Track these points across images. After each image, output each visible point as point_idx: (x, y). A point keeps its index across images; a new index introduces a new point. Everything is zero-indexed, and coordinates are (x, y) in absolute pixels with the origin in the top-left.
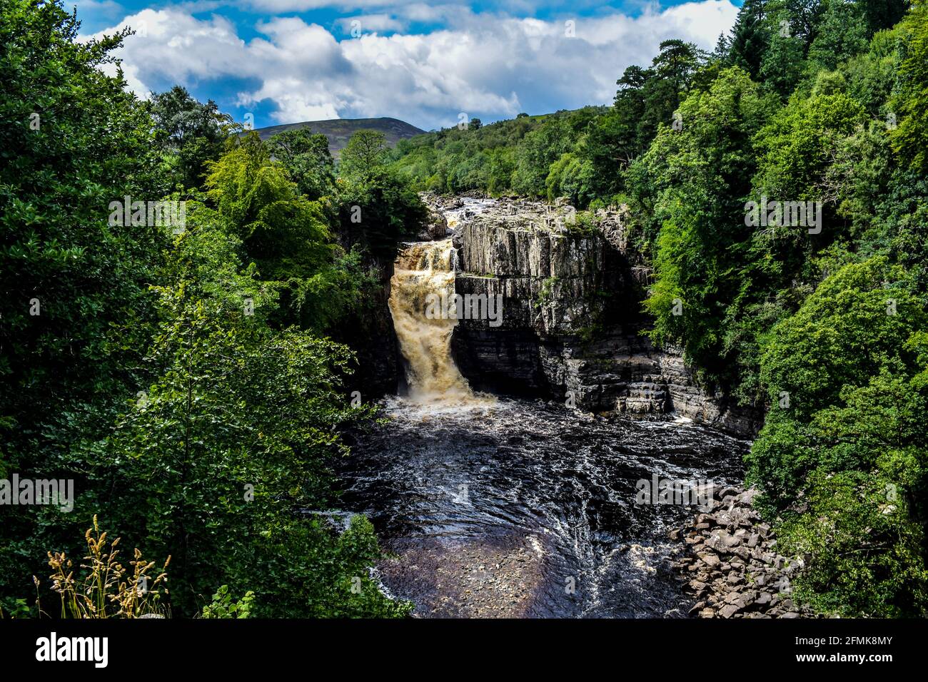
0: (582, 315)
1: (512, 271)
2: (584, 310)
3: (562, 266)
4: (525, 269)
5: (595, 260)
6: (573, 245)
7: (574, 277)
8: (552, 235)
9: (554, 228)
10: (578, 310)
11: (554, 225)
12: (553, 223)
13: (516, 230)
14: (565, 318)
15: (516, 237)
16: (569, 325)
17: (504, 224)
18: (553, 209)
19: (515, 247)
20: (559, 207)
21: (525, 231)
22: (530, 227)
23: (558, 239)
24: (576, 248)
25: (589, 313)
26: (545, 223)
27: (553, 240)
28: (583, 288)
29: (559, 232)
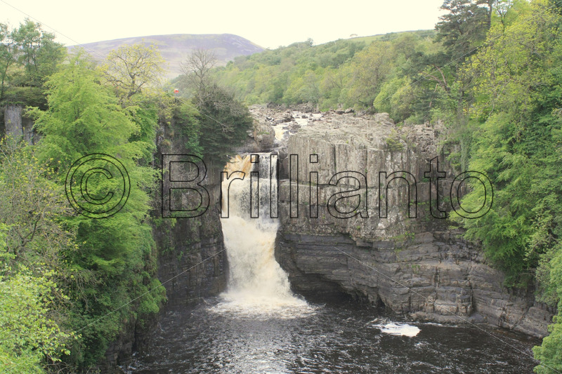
0: (396, 223)
2: (397, 219)
6: (389, 158)
8: (370, 148)
9: (372, 142)
10: (392, 218)
11: (372, 139)
12: (371, 137)
13: (337, 142)
14: (379, 225)
15: (337, 149)
16: (383, 232)
17: (326, 137)
18: (373, 125)
19: (335, 157)
20: (378, 123)
21: (345, 144)
22: (349, 140)
23: (375, 152)
24: (392, 160)
25: (402, 221)
26: (364, 137)
27: (370, 152)
28: (397, 198)
29: (376, 145)
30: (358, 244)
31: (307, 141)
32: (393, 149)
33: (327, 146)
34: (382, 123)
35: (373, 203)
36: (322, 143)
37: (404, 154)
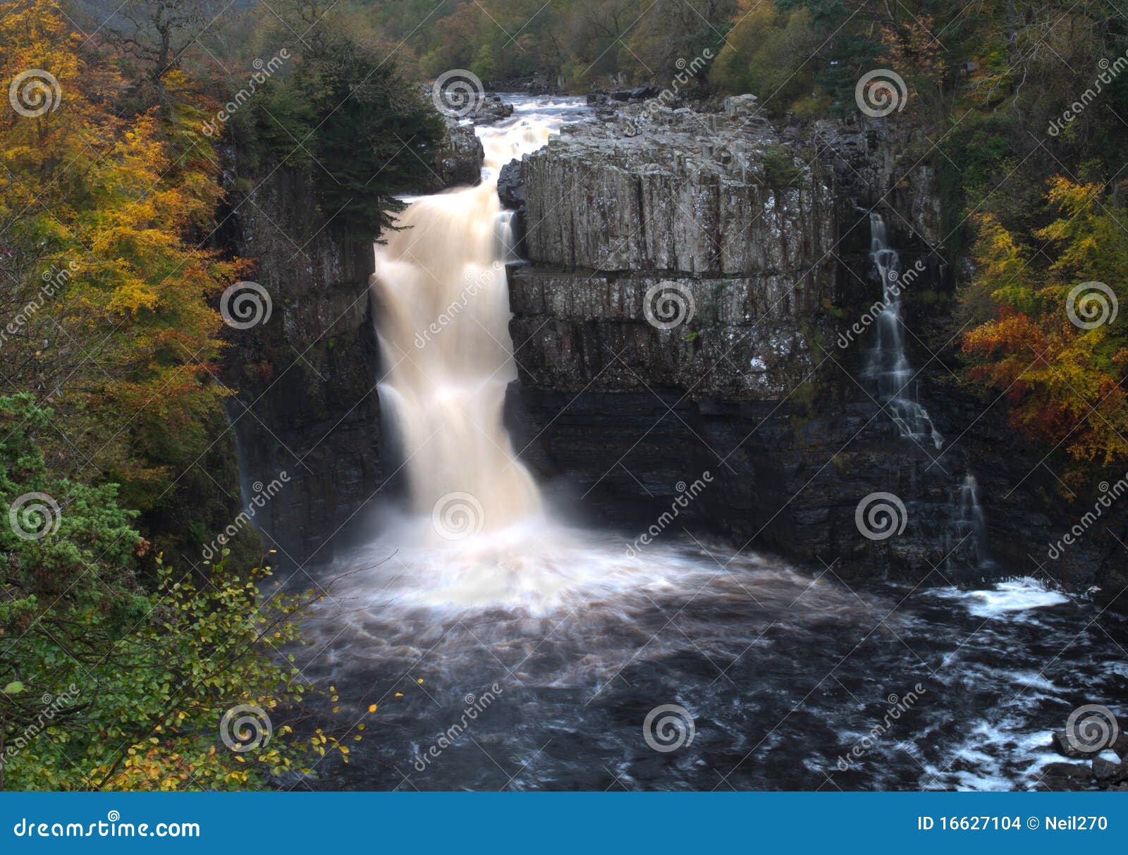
0: (791, 356)
1: (636, 261)
2: (794, 345)
3: (748, 249)
4: (664, 257)
5: (818, 236)
6: (772, 203)
7: (774, 272)
8: (726, 182)
9: (729, 166)
10: (781, 345)
11: (727, 160)
12: (724, 155)
13: (644, 170)
14: (754, 362)
15: (646, 187)
16: (763, 379)
17: (617, 158)
18: (721, 124)
19: (641, 208)
20: (734, 119)
21: (665, 173)
22: (674, 164)
23: (738, 191)
24: (777, 208)
25: (806, 351)
26: (706, 153)
27: (727, 191)
28: (792, 297)
29: (739, 174)
30: (703, 409)
31: (571, 169)
32: (780, 182)
33: (621, 180)
34: (743, 118)
35: (734, 313)
36: (610, 173)
37: (804, 193)
